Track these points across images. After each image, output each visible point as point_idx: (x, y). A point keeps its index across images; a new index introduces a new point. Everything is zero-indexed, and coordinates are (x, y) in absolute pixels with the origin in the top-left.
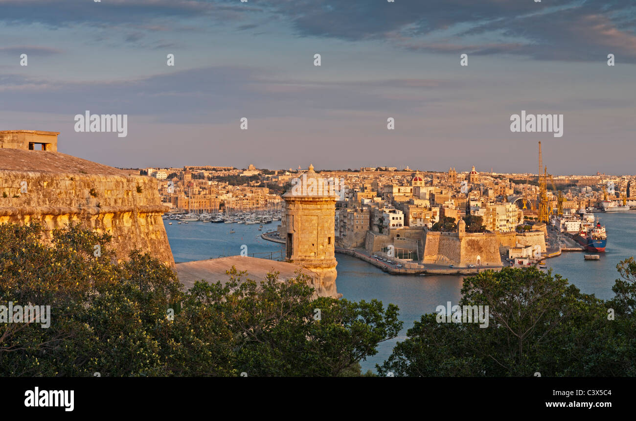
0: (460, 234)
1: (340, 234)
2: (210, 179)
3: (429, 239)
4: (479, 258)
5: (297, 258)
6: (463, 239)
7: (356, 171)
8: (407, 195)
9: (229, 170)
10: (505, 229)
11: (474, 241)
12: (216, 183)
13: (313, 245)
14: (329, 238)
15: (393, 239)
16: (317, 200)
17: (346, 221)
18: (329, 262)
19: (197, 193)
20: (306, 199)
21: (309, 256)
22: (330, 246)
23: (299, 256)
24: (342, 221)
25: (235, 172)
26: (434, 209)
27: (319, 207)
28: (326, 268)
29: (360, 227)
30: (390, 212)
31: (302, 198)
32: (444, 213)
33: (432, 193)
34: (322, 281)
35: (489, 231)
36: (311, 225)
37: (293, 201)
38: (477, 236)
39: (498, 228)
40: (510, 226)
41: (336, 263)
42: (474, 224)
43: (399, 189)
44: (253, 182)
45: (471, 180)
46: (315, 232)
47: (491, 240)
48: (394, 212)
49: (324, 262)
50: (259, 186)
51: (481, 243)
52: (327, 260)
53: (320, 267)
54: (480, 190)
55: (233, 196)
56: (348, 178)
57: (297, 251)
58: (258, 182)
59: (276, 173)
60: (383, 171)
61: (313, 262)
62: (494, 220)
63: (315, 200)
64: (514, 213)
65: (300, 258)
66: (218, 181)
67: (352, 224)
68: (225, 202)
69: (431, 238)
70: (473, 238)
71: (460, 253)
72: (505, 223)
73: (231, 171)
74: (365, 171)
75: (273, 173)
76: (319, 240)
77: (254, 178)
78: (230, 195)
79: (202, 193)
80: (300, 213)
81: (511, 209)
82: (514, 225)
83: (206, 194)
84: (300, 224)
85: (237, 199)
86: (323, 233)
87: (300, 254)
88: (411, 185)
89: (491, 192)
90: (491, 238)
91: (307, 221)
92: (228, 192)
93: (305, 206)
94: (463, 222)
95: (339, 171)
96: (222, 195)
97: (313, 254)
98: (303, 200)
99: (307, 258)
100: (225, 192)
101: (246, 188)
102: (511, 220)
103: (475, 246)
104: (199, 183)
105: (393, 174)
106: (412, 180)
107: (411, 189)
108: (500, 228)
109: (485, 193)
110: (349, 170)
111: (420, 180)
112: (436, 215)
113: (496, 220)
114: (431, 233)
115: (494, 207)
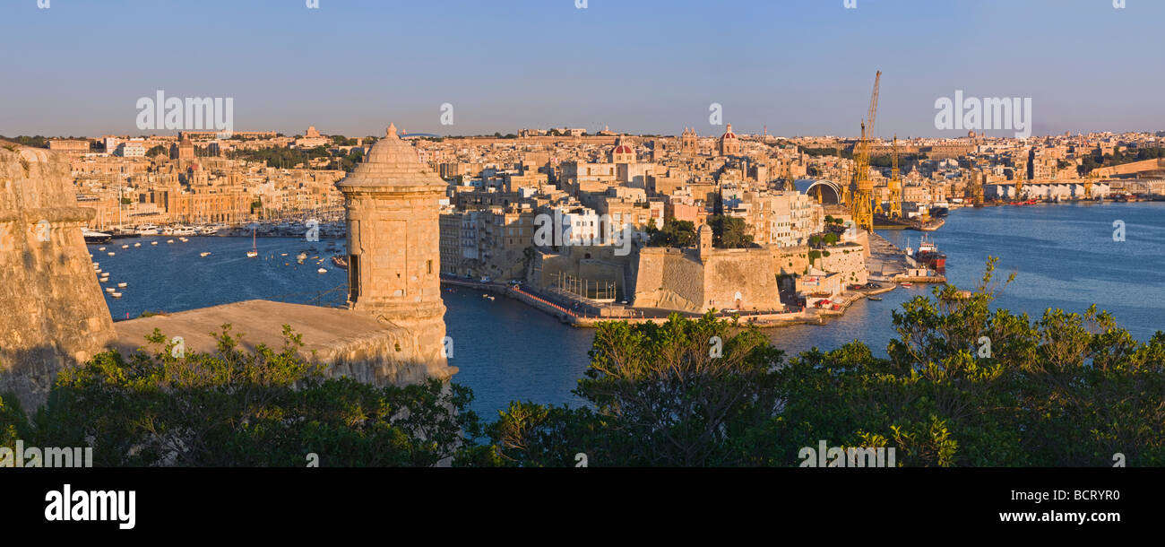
0: (703, 252)
1: (480, 255)
2: (230, 155)
3: (645, 262)
4: (738, 295)
5: (369, 301)
6: (709, 261)
7: (510, 136)
8: (603, 179)
9: (268, 138)
10: (787, 241)
11: (729, 264)
12: (243, 163)
13: (399, 275)
14: (430, 262)
15: (578, 262)
16: (404, 190)
17: (490, 229)
18: (429, 307)
19: (206, 183)
20: (383, 190)
21: (391, 298)
22: (432, 277)
23: (373, 298)
24: (483, 229)
25: (283, 142)
26: (654, 205)
27: (407, 203)
28: (423, 318)
29: (516, 241)
30: (572, 212)
31: (374, 188)
32: (673, 211)
33: (650, 176)
34: (416, 344)
35: (756, 246)
36: (393, 238)
37: (359, 194)
38: (733, 255)
39: (774, 239)
40: (798, 235)
41: (444, 309)
42: (728, 231)
43: (589, 169)
44: (316, 159)
45: (725, 149)
46: (402, 252)
47: (762, 261)
48: (580, 212)
49: (420, 308)
50: (328, 168)
51: (742, 268)
52: (426, 303)
53: (413, 317)
54: (741, 168)
55: (276, 188)
56: (495, 149)
57: (369, 288)
58: (326, 160)
59: (360, 143)
60: (561, 135)
61: (399, 308)
62: (767, 224)
63: (400, 191)
64: (804, 211)
65: (374, 301)
66: (247, 160)
67: (502, 235)
68: (262, 198)
69: (647, 259)
70: (728, 259)
71: (703, 285)
72: (787, 229)
73: (271, 140)
74: (526, 136)
75: (354, 142)
76: (409, 267)
77: (319, 152)
78: (272, 184)
79: (216, 182)
80: (372, 215)
81: (798, 204)
82: (806, 234)
83: (223, 185)
84: (372, 237)
85: (286, 192)
86: (416, 253)
87: (373, 293)
88: (611, 161)
89: (761, 172)
90: (762, 257)
91: (386, 231)
92: (267, 179)
93: (381, 203)
94: (709, 228)
95: (479, 137)
96: (255, 186)
97: (399, 293)
98: (377, 190)
99: (388, 301)
100: (260, 180)
101: (302, 171)
102: (798, 225)
103: (730, 274)
104: (210, 164)
105: (578, 141)
106: (612, 151)
107: (612, 169)
108: (778, 239)
109: (753, 173)
110: (498, 136)
111: (628, 151)
112: (658, 216)
113: (772, 225)
114: (648, 250)
115: (768, 200)
